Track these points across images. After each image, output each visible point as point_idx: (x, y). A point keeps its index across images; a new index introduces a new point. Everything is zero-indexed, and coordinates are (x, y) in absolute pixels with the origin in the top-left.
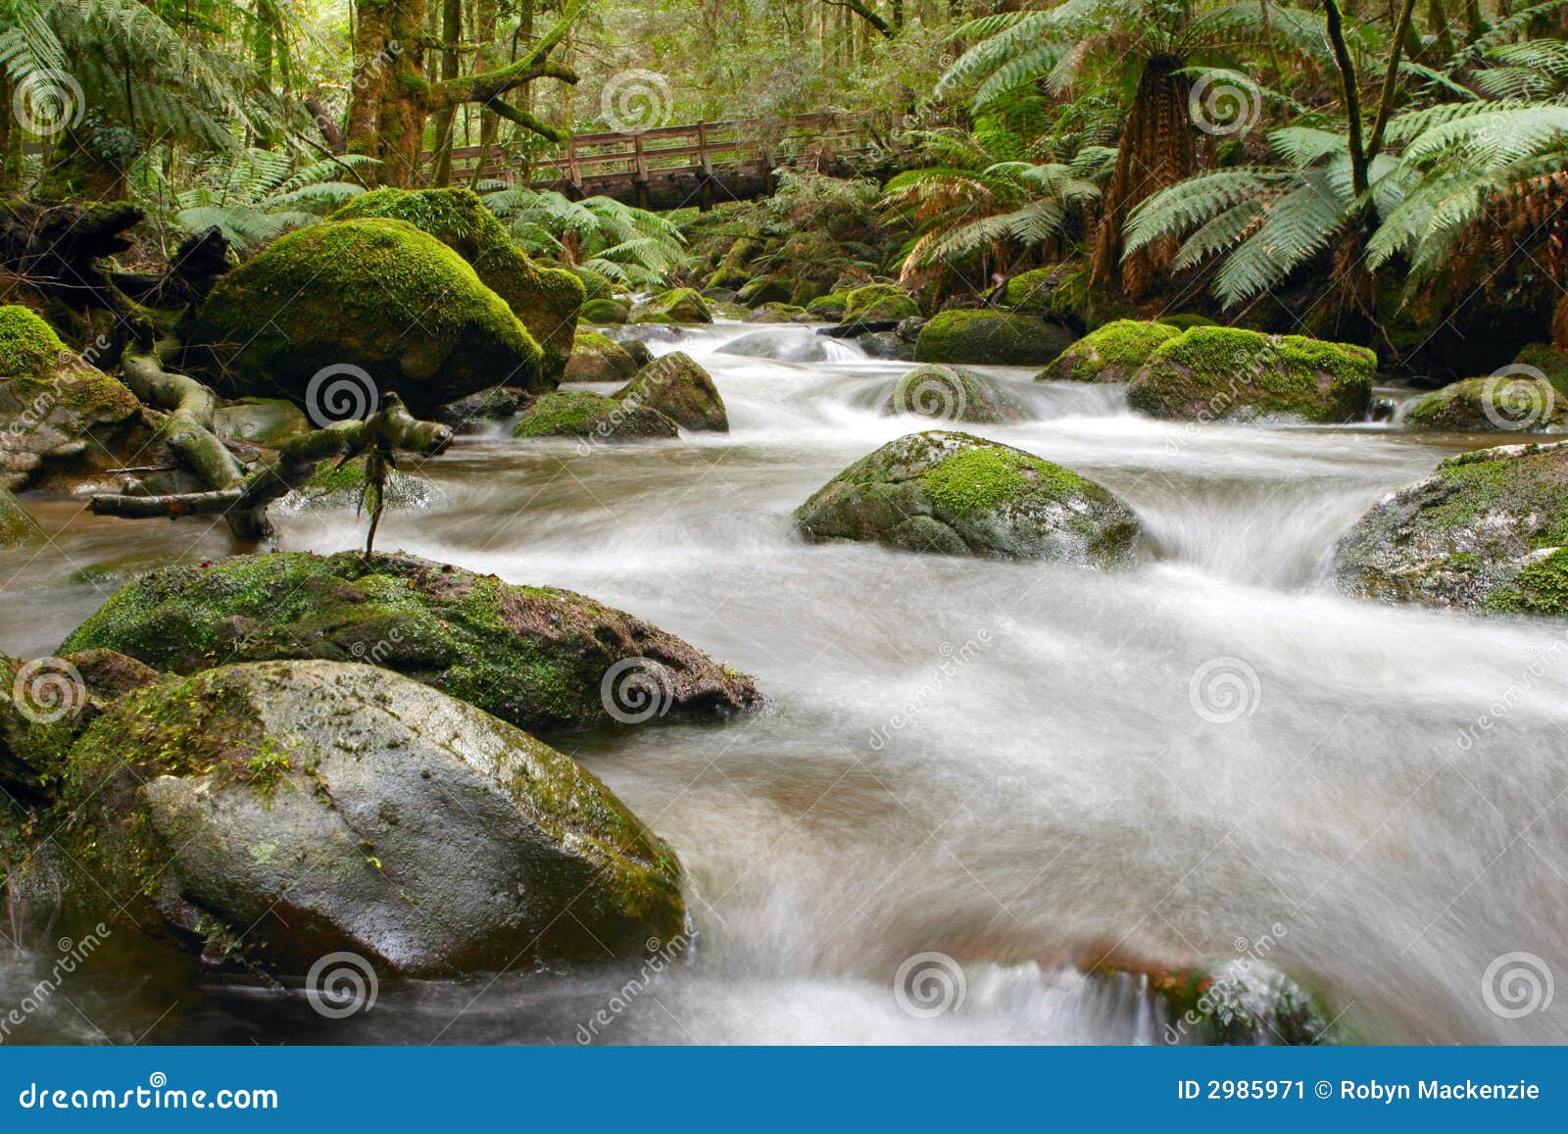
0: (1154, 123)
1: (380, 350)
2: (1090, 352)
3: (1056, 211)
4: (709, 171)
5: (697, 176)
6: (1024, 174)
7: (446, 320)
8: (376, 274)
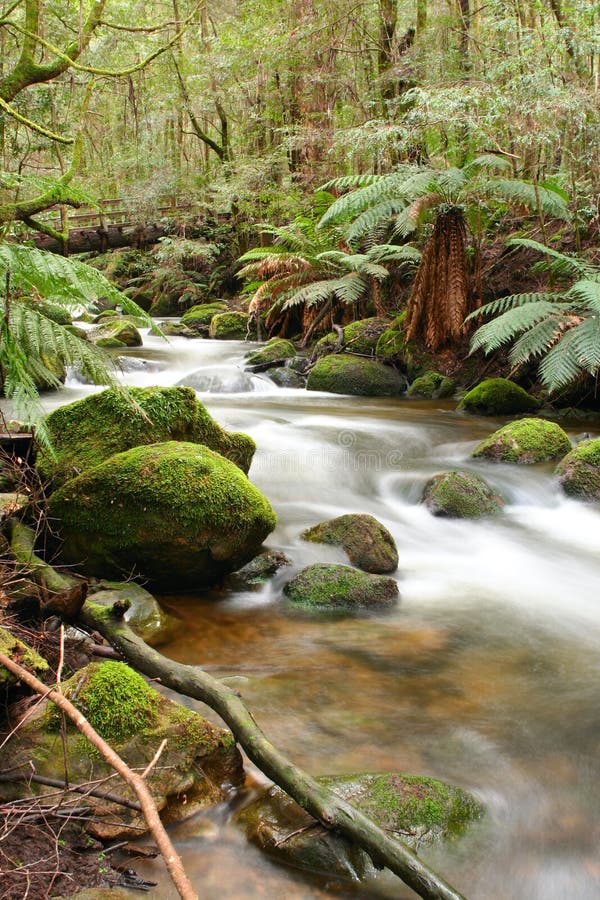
0: (448, 248)
1: (200, 545)
2: (512, 443)
3: (360, 282)
4: (106, 229)
5: (98, 232)
6: (342, 260)
7: (244, 521)
8: (202, 495)
